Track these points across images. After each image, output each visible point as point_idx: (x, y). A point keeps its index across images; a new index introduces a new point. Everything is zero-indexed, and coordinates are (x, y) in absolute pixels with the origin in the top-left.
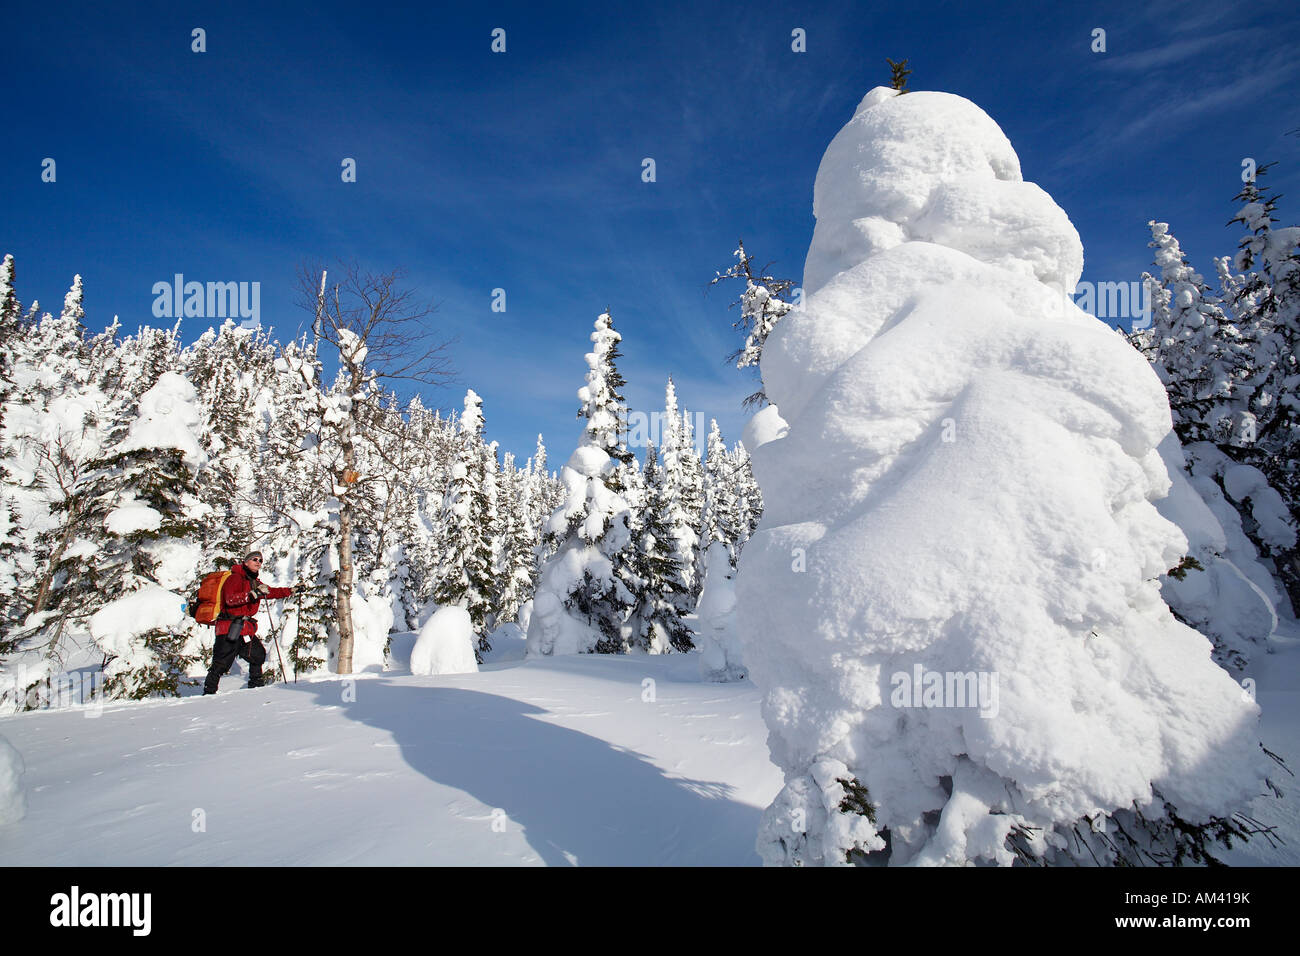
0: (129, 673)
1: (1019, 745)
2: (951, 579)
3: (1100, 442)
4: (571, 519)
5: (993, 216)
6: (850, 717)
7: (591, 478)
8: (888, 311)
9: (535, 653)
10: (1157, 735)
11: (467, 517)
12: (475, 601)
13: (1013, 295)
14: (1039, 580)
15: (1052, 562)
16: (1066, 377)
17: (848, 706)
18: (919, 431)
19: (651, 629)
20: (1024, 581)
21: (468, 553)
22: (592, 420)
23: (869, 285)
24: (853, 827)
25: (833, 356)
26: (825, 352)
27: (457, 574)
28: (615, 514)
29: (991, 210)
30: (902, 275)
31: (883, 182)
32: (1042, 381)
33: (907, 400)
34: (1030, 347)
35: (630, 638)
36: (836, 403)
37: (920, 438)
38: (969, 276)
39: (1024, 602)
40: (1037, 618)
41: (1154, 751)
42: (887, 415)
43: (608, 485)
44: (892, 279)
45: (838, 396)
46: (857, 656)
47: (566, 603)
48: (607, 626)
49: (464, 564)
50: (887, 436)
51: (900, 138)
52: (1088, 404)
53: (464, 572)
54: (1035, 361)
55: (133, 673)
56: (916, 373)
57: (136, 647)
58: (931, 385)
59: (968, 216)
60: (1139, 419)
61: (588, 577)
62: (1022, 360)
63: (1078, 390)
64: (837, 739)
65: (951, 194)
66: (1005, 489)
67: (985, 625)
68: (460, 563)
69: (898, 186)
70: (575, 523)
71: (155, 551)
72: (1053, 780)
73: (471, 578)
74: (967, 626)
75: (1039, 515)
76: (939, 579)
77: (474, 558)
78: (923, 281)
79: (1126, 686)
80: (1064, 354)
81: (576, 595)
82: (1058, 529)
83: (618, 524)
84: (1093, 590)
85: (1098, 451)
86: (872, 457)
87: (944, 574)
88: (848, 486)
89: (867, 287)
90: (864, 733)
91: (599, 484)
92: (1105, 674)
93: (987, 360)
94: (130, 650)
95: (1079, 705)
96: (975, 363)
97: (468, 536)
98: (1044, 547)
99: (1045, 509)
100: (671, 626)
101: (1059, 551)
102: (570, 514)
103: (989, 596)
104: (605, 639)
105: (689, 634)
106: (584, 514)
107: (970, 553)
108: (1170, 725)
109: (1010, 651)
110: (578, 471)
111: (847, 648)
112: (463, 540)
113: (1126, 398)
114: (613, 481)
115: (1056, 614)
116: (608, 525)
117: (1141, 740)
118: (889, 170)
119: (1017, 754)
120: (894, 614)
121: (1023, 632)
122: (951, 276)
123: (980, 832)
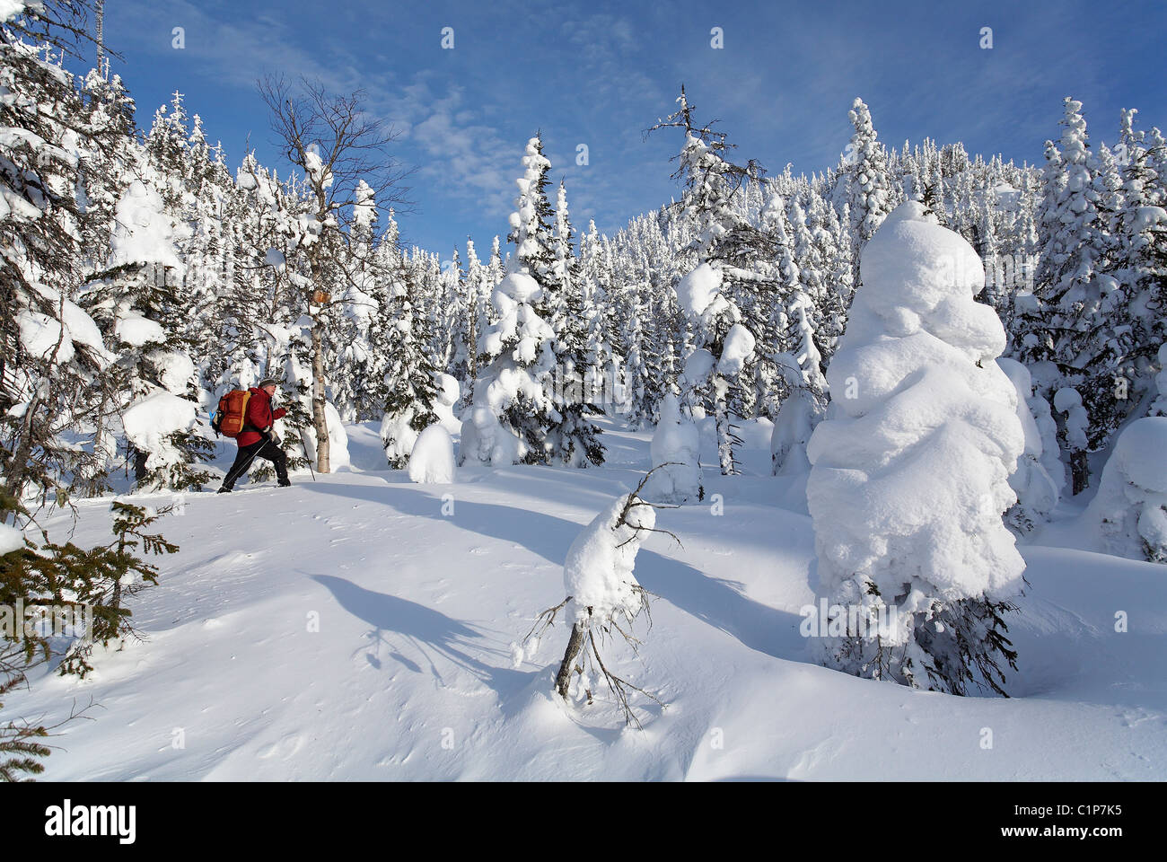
0: (165, 467)
1: (943, 574)
2: (925, 511)
3: (994, 458)
4: (505, 342)
5: (969, 327)
6: (873, 558)
7: (522, 304)
8: (909, 371)
9: (473, 459)
10: (988, 573)
11: (409, 333)
12: (421, 411)
13: (970, 378)
14: (960, 515)
15: (966, 508)
16: (986, 429)
17: (874, 554)
18: (917, 439)
19: (571, 444)
20: (954, 514)
21: (412, 367)
22: (522, 247)
23: (902, 356)
24: (874, 600)
25: (878, 389)
26: (875, 387)
27: (405, 386)
28: (543, 340)
29: (968, 324)
30: (920, 354)
31: (916, 291)
32: (976, 428)
33: (916, 426)
34: (975, 413)
35: (552, 450)
36: (883, 422)
37: (917, 442)
38: (952, 362)
39: (953, 523)
40: (957, 529)
41: (986, 578)
42: (906, 431)
43: (536, 311)
44: (914, 355)
45: (886, 420)
46: (879, 535)
47: (501, 417)
48: (532, 439)
49: (410, 377)
50: (904, 439)
51: (929, 267)
52: (994, 444)
53: (410, 384)
54: (975, 419)
55: (169, 467)
56: (922, 415)
57: (166, 445)
58: (928, 421)
59: (957, 325)
60: (1011, 451)
61: (521, 396)
62: (971, 418)
63: (990, 436)
64: (867, 566)
65: (950, 310)
66: (953, 476)
67: (936, 529)
68: (406, 376)
69: (923, 296)
70: (510, 346)
71: (158, 359)
72: (951, 586)
73: (416, 391)
74: (929, 530)
75: (964, 489)
76: (921, 509)
77: (419, 372)
78: (930, 359)
79: (981, 555)
80: (988, 419)
81: (509, 411)
82: (971, 496)
83: (547, 348)
84: (979, 521)
85: (992, 462)
86: (894, 447)
87: (924, 509)
88: (880, 458)
89: (901, 357)
90: (877, 565)
91: (529, 310)
92: (976, 551)
93: (954, 414)
94: (161, 448)
95: (965, 562)
96: (949, 414)
97: (411, 351)
98: (964, 502)
99: (967, 487)
100: (588, 442)
101: (970, 505)
102: (505, 337)
103: (940, 519)
104: (533, 451)
105: (602, 450)
106: (517, 338)
107: (935, 501)
108: (994, 570)
109: (945, 541)
110: (509, 296)
111: (877, 532)
112: (407, 355)
113: (1008, 443)
114: (540, 307)
115: (963, 528)
116: (539, 350)
117: (983, 575)
118: (920, 285)
119: (941, 578)
120: (901, 521)
121: (951, 534)
122: (943, 361)
123: (922, 603)
